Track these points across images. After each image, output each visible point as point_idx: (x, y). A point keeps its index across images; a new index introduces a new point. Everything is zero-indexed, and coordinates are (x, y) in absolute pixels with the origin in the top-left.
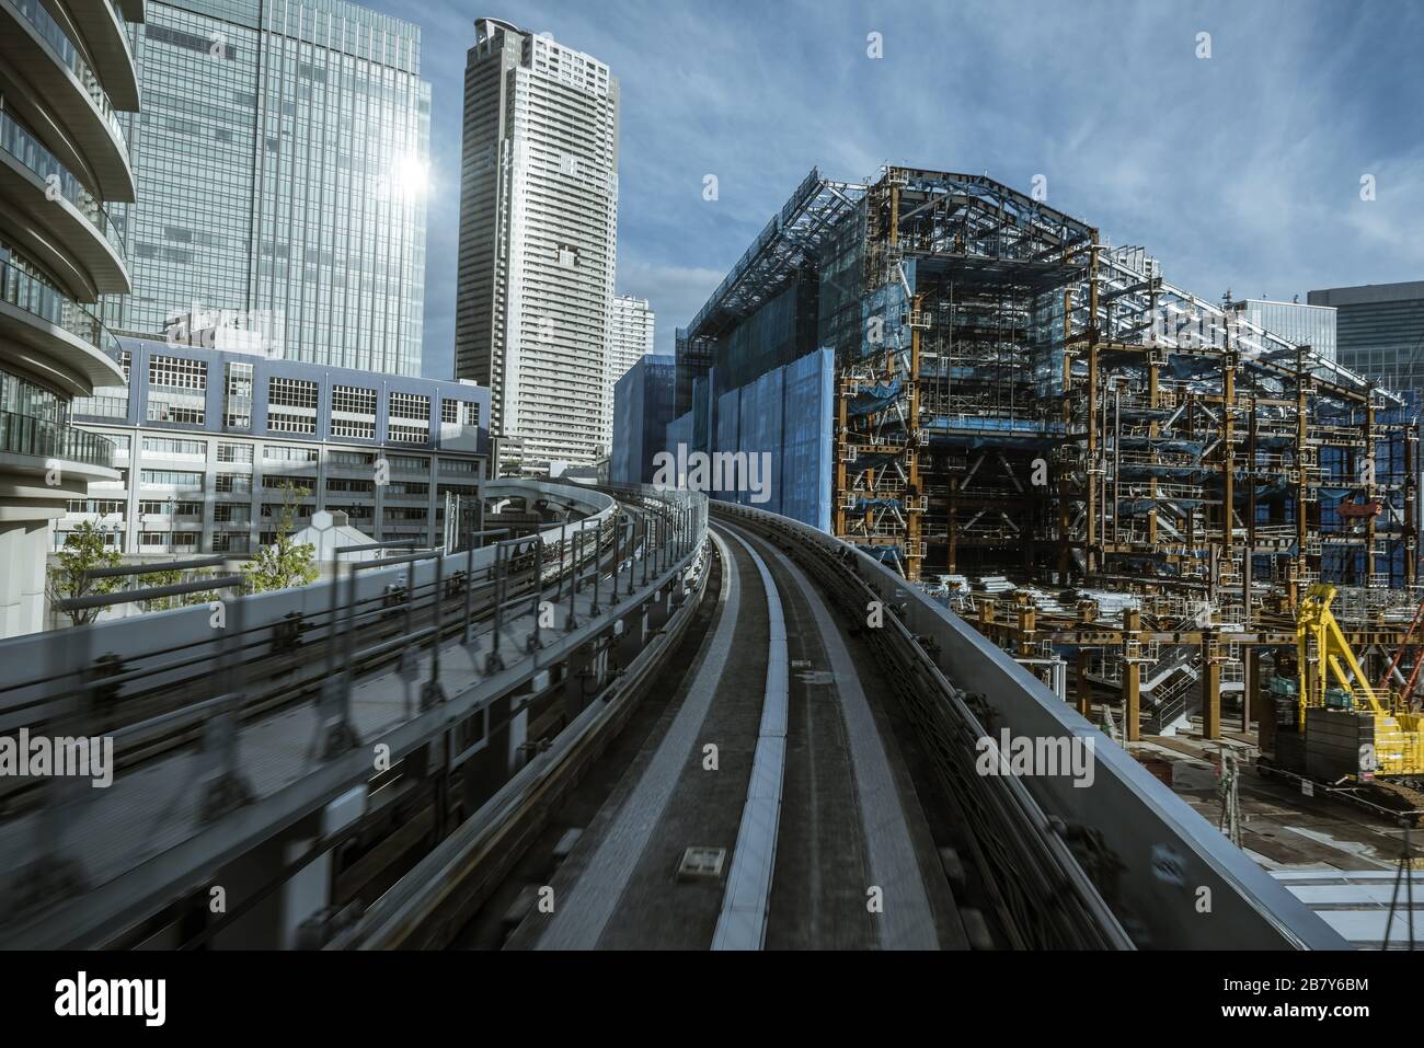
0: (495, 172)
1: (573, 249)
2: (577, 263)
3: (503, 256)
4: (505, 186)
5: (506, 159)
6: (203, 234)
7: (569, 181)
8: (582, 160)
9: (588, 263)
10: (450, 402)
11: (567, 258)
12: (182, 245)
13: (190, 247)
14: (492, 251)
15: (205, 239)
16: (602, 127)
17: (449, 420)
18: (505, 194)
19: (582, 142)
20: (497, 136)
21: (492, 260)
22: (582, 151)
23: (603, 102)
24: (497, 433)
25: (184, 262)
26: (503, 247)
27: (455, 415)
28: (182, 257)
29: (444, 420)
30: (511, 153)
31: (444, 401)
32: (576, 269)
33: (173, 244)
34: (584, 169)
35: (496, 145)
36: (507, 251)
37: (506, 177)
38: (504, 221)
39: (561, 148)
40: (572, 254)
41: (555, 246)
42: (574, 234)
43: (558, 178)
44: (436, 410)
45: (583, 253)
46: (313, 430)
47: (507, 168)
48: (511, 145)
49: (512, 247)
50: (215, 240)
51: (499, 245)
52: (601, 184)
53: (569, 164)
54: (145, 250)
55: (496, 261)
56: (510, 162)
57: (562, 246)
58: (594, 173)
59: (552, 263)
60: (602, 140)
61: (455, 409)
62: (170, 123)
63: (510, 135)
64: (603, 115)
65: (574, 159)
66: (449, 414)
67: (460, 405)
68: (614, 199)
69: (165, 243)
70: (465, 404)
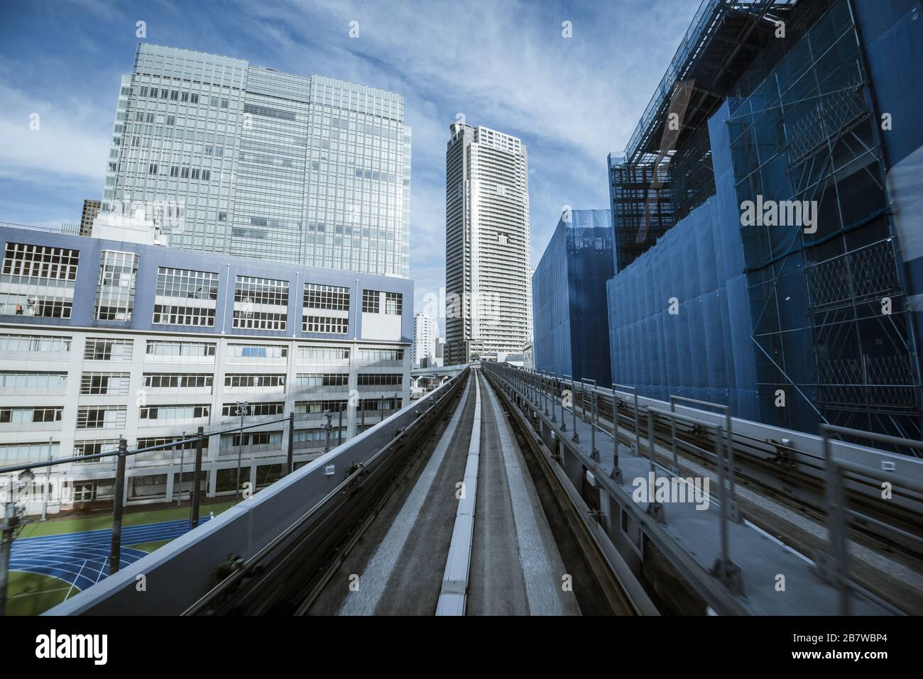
0: (462, 198)
1: (506, 234)
2: (508, 242)
3: (468, 241)
4: (468, 204)
5: (468, 190)
6: (273, 220)
7: (502, 199)
8: (508, 187)
9: (515, 242)
10: (371, 292)
11: (503, 240)
12: (261, 228)
13: (265, 228)
14: (462, 239)
15: (275, 224)
16: (519, 170)
17: (371, 311)
18: (468, 208)
19: (508, 178)
20: (462, 180)
21: (462, 244)
22: (508, 183)
23: (518, 158)
24: (468, 338)
25: (261, 238)
26: (468, 236)
27: (377, 305)
28: (261, 235)
29: (365, 310)
30: (470, 187)
31: (365, 292)
32: (508, 245)
33: (255, 227)
34: (509, 192)
35: (462, 184)
36: (470, 238)
37: (468, 199)
38: (468, 222)
39: (496, 182)
40: (506, 237)
41: (496, 233)
42: (506, 226)
43: (495, 197)
44: (356, 300)
45: (512, 237)
46: (211, 322)
47: (468, 194)
48: (470, 182)
49: (472, 235)
50: (280, 224)
51: (466, 235)
52: (520, 200)
53: (502, 190)
54: (238, 232)
55: (464, 244)
56: (470, 192)
57: (500, 233)
58: (515, 194)
59: (495, 242)
60: (519, 177)
61: (377, 299)
62: (255, 158)
63: (469, 178)
64: (518, 164)
65: (504, 187)
66: (371, 304)
67: (382, 296)
68: (527, 207)
69: (251, 227)
70: (388, 295)
